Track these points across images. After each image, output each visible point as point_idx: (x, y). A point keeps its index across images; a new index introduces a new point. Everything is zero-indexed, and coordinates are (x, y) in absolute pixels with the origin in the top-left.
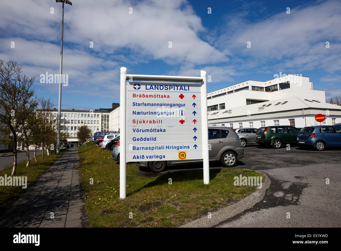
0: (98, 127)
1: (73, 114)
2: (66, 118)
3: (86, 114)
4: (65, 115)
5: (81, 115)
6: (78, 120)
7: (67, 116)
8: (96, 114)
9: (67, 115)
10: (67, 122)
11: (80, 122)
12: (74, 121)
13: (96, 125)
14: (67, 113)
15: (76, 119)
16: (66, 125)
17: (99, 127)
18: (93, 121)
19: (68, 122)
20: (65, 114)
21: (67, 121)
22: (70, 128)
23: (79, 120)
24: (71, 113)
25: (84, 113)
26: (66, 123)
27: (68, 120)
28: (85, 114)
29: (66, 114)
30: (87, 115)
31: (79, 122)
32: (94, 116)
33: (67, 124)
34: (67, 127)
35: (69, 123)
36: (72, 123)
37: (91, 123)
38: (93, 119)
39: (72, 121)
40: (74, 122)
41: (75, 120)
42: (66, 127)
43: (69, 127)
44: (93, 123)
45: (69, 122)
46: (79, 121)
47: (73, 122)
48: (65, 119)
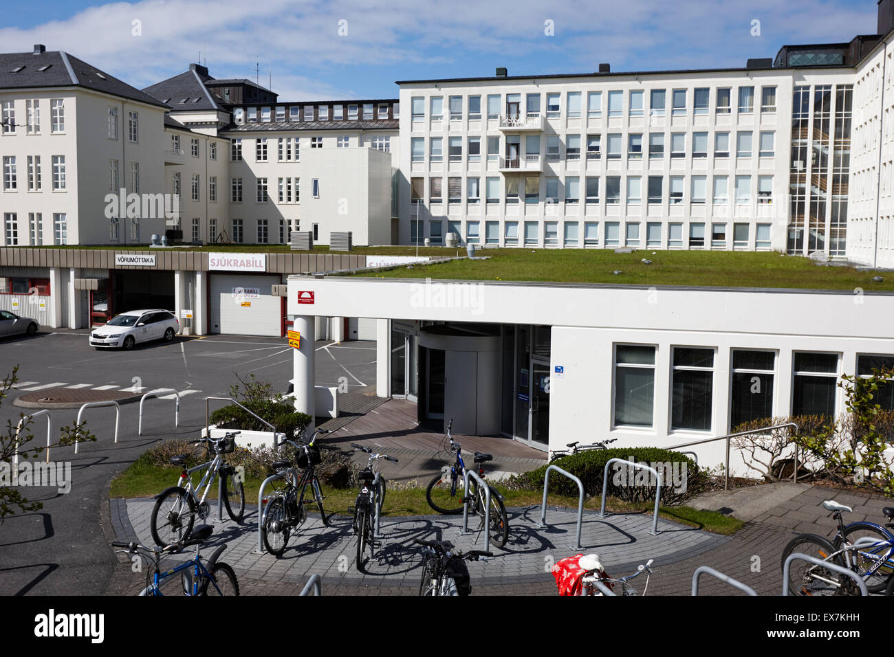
0: (763, 182)
1: (599, 93)
2: (557, 125)
3: (684, 91)
4: (553, 102)
5: (646, 97)
6: (632, 136)
7: (563, 109)
8: (752, 88)
9: (561, 101)
10: (562, 152)
11: (644, 143)
12: (602, 144)
13: (749, 165)
14: (562, 87)
15: (620, 125)
16: (557, 168)
17: (770, 177)
18: (732, 138)
19: (569, 150)
20: (550, 95)
21: (563, 139)
22: (579, 191)
23: (639, 136)
24: (584, 87)
25: (669, 84)
26: (556, 158)
27: (568, 137)
28: (675, 91)
29: (558, 95)
30: (689, 98)
31: (638, 148)
32: (741, 103)
33: (562, 163)
34: (562, 180)
35: (572, 153)
36: (593, 152)
37: (716, 155)
38: (728, 122)
39: (594, 144)
40: (603, 151)
41: (610, 136)
42: (557, 178)
43: (572, 185)
44: (731, 150)
45: (572, 146)
46: (635, 142)
47: (597, 148)
48: (547, 132)
